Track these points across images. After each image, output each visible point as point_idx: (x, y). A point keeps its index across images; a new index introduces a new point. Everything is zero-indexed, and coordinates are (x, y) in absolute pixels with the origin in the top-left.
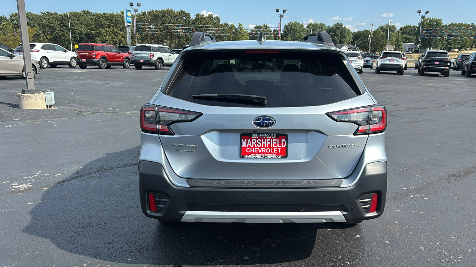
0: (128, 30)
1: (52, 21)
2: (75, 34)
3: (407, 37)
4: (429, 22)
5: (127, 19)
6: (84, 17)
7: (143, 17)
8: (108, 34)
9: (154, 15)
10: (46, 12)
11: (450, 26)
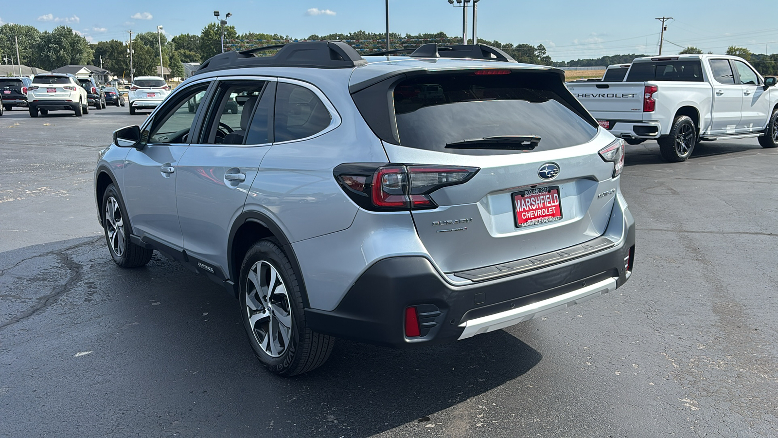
3: (186, 53)
4: (217, 30)
11: (247, 37)
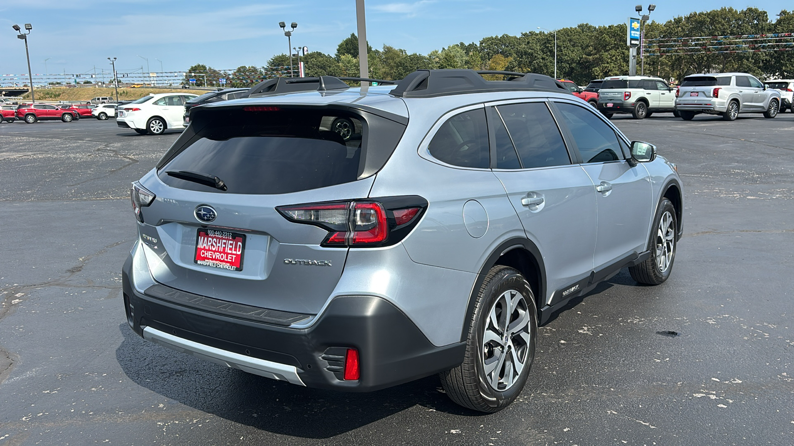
0: (633, 52)
1: (532, 45)
2: (562, 63)
5: (631, 34)
6: (579, 35)
7: (676, 27)
8: (613, 60)
9: (696, 21)
10: (528, 33)
